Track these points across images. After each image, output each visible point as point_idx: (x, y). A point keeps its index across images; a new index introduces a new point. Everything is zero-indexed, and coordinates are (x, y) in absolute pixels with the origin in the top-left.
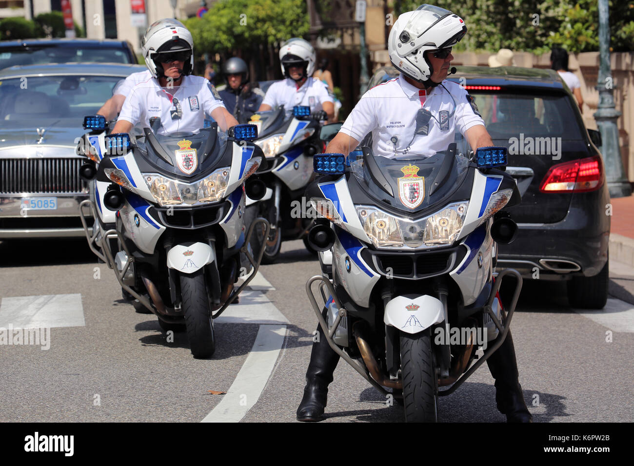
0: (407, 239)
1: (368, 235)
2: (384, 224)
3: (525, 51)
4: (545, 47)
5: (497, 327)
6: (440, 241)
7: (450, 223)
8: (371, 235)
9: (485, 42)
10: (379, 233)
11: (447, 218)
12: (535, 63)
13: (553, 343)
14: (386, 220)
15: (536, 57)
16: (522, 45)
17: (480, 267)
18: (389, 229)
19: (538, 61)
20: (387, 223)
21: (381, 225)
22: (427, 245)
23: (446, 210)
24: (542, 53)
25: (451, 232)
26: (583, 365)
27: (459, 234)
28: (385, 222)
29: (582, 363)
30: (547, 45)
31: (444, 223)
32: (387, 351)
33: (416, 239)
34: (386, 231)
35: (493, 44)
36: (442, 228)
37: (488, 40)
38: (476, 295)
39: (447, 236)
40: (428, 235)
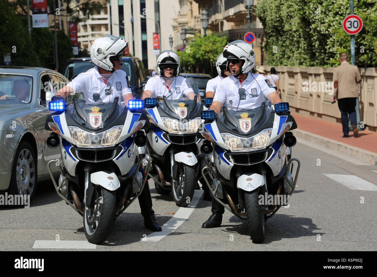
0: (245, 147)
1: (227, 146)
2: (234, 141)
3: (320, 66)
4: (329, 65)
5: (290, 185)
6: (260, 147)
7: (264, 139)
8: (228, 146)
9: (303, 62)
10: (232, 145)
11: (263, 136)
12: (324, 72)
13: (323, 194)
14: (235, 139)
15: (325, 69)
16: (319, 64)
17: (280, 158)
18: (237, 143)
19: (325, 71)
20: (236, 140)
21: (233, 141)
22: (255, 149)
23: (262, 132)
24: (327, 67)
25: (265, 143)
26: (335, 204)
27: (269, 143)
28: (234, 140)
29: (335, 203)
30: (329, 64)
31: (262, 139)
32: (240, 201)
33: (249, 147)
34: (235, 144)
35: (306, 63)
36: (261, 141)
37: (304, 61)
38: (279, 171)
39: (263, 145)
40: (255, 144)
